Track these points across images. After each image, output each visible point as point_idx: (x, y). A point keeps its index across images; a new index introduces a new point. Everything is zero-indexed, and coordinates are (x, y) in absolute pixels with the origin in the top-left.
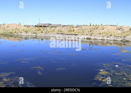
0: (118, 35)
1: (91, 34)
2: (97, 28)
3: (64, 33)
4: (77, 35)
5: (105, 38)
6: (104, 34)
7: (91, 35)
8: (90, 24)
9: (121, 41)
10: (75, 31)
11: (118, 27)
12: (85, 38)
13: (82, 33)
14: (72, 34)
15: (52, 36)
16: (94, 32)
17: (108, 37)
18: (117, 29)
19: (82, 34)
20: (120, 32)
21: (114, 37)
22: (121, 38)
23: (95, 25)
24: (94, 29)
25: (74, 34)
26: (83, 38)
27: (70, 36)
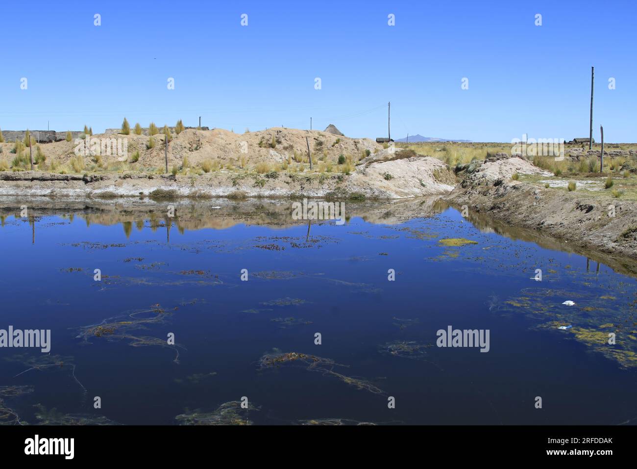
1: (175, 172)
3: (21, 174)
4: (95, 179)
5: (248, 189)
6: (238, 171)
7: (173, 177)
9: (327, 198)
12: (146, 192)
14: (66, 179)
17: (260, 184)
19: (123, 174)
21: (290, 180)
22: (326, 186)
25: (81, 176)
26: (133, 196)
27: (60, 188)
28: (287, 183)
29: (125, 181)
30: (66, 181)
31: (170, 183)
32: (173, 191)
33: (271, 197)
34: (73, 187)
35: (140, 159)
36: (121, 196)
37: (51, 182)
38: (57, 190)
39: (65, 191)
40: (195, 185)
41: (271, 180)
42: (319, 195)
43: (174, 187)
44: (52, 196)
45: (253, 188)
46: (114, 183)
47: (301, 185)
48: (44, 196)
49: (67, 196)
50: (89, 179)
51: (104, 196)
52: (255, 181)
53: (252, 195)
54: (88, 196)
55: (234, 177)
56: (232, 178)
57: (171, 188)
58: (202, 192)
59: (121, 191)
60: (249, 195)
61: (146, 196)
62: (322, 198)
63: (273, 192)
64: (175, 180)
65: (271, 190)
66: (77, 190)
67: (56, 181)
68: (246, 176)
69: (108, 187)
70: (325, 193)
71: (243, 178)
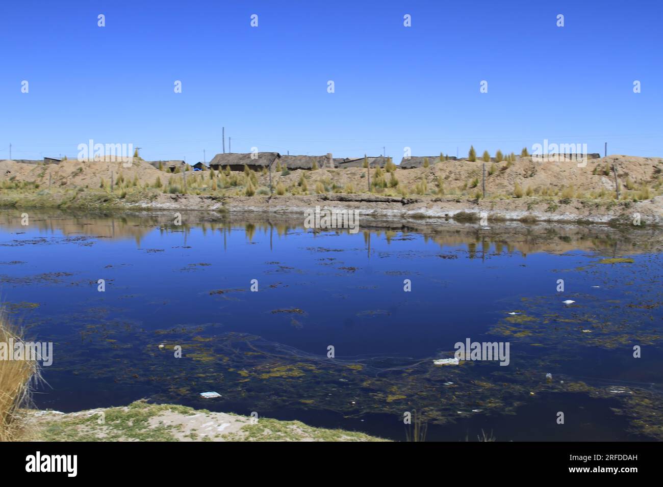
0: (597, 201)
1: (478, 197)
2: (504, 169)
3: (353, 196)
4: (411, 202)
5: (540, 214)
6: (534, 197)
8: (472, 153)
9: (612, 223)
10: (401, 186)
11: (603, 165)
12: (451, 214)
13: (434, 193)
14: (388, 201)
15: (295, 209)
16: (491, 187)
17: (552, 209)
18: (594, 172)
19: (434, 197)
20: (607, 184)
21: (580, 206)
22: (611, 212)
23: (493, 155)
24: (490, 174)
25: (400, 199)
26: (439, 217)
27: (382, 209)
28: (578, 209)
29: (435, 203)
30: (387, 203)
31: (473, 206)
32: (474, 214)
33: (559, 222)
34: (392, 208)
35: (478, 185)
36: (430, 217)
37: (375, 203)
38: (379, 210)
39: (385, 212)
40: (494, 209)
41: (563, 205)
42: (603, 221)
43: (475, 210)
44: (373, 215)
45: (545, 213)
46: (426, 205)
47: (590, 210)
48: (368, 215)
49: (385, 215)
50: (405, 201)
51: (415, 217)
52: (548, 206)
53: (542, 219)
54: (403, 216)
55: (529, 202)
56: (528, 203)
57: (473, 211)
58: (499, 215)
59: (430, 213)
60: (540, 219)
61: (450, 218)
62: (605, 223)
63: (562, 217)
64: (478, 204)
65: (561, 215)
66: (395, 211)
67: (380, 203)
68: (541, 201)
69: (420, 208)
70: (609, 219)
71: (537, 203)
